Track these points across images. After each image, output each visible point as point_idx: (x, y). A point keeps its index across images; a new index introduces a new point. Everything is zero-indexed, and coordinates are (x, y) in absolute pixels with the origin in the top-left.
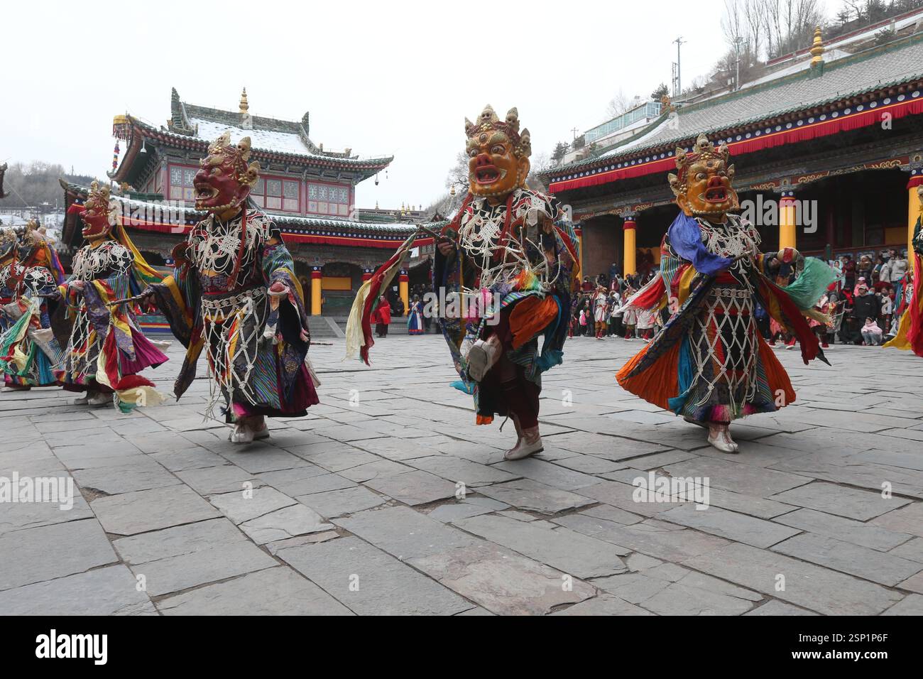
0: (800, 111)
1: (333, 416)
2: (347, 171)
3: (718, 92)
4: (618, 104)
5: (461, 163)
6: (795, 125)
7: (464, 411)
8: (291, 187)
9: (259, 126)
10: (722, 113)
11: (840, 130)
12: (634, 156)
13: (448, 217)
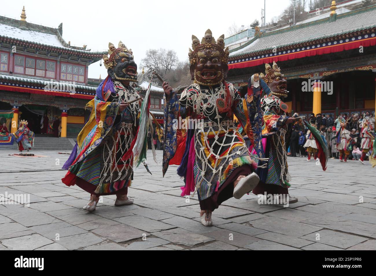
0: (324, 39)
1: (75, 195)
2: (84, 57)
3: (284, 26)
4: (233, 29)
5: (148, 56)
6: (321, 46)
7: (146, 192)
8: (51, 64)
9: (32, 29)
10: (286, 37)
11: (344, 50)
12: (240, 57)
13: (140, 86)
